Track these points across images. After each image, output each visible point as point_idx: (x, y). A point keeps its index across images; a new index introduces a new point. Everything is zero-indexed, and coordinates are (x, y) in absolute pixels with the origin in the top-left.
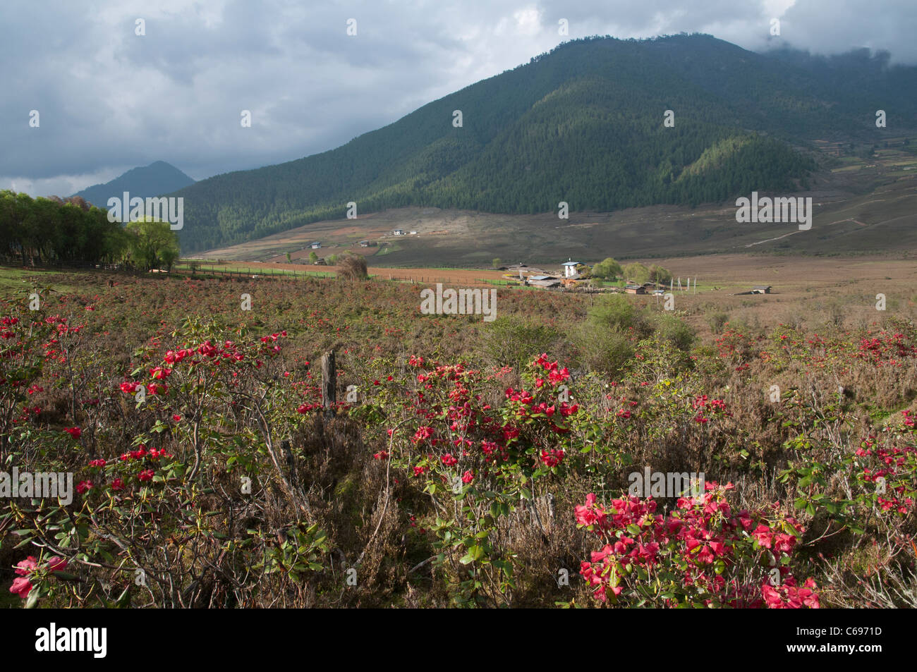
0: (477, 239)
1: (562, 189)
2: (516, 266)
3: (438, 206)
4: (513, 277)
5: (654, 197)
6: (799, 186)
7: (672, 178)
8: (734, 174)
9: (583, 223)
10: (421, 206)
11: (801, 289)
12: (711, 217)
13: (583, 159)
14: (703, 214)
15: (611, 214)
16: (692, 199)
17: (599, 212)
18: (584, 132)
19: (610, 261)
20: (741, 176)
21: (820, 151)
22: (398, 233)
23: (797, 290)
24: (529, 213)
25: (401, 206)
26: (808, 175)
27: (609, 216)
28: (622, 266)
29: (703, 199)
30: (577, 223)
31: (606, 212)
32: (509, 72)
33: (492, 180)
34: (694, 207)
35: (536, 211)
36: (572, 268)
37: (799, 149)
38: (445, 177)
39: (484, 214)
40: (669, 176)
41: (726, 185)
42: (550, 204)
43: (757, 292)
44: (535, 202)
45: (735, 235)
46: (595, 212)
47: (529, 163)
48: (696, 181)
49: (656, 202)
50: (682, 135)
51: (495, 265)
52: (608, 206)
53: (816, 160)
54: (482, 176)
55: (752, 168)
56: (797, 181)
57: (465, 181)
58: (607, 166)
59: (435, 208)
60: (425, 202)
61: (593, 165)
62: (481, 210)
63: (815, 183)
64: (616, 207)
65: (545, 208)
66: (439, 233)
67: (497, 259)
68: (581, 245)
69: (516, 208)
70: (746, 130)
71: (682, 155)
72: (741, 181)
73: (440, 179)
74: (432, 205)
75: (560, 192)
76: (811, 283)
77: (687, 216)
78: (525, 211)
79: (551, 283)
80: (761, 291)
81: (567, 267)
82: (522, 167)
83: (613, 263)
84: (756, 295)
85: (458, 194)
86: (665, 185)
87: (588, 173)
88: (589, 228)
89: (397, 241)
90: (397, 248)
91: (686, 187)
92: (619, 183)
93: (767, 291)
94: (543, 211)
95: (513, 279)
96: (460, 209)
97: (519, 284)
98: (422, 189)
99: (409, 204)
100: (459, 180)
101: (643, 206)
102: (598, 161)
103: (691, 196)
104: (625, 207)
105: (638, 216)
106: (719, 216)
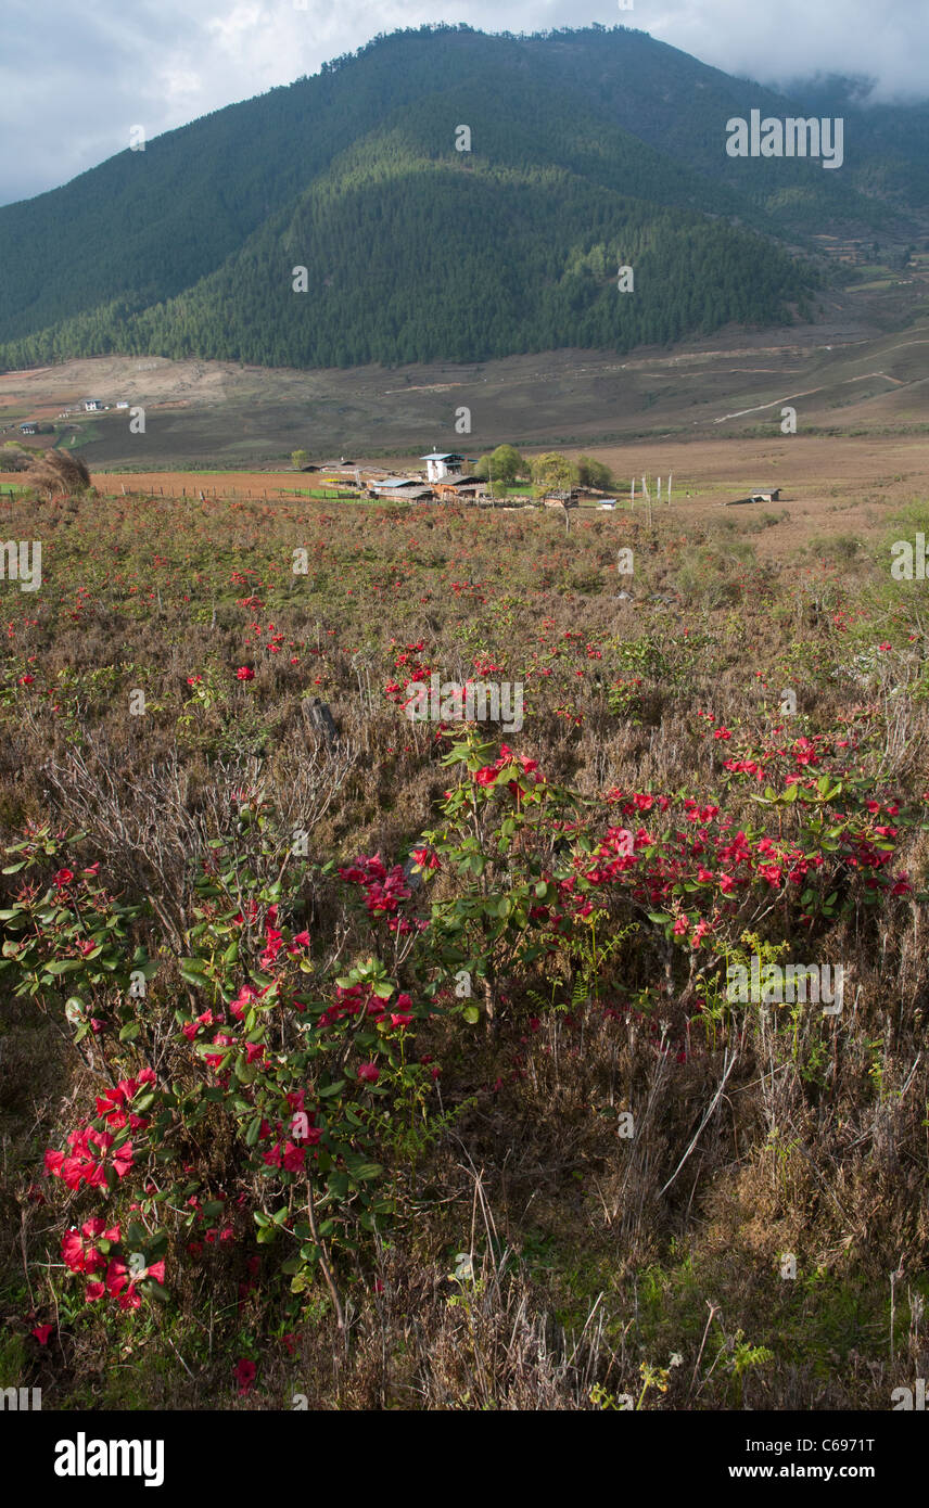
0: (244, 415)
1: (393, 320)
2: (333, 463)
3: (165, 355)
4: (341, 483)
5: (555, 335)
6: (796, 316)
7: (586, 300)
8: (690, 294)
9: (433, 384)
10: (131, 355)
11: (823, 493)
12: (654, 371)
13: (429, 264)
14: (639, 365)
15: (482, 366)
16: (622, 337)
17: (461, 363)
18: (429, 214)
19: (507, 450)
20: (702, 298)
21: (826, 254)
22: (93, 407)
23: (816, 494)
24: (336, 366)
25: (93, 355)
26: (811, 297)
27: (479, 370)
28: (528, 459)
29: (640, 339)
30: (422, 383)
31: (472, 362)
32: (282, 89)
33: (263, 305)
34: (625, 352)
35: (348, 362)
36: (440, 465)
37: (793, 250)
38: (173, 298)
39: (253, 368)
40: (581, 297)
41: (679, 314)
42: (372, 348)
43: (759, 500)
44: (344, 346)
45: (695, 403)
46: (454, 363)
47: (331, 272)
48: (628, 307)
49: (559, 344)
50: (601, 221)
51: (295, 462)
52: (477, 352)
53: (821, 269)
54: (245, 297)
55: (721, 284)
56: (792, 307)
57: (213, 305)
58: (473, 277)
59: (161, 359)
60: (139, 348)
61: (447, 275)
62: (247, 362)
63: (821, 311)
64: (488, 353)
65: (364, 356)
66: (171, 405)
67: (300, 452)
68: (433, 423)
69: (310, 357)
70: (707, 215)
71: (602, 259)
72: (703, 306)
73: (164, 303)
74: (154, 353)
75: (390, 326)
76: (834, 482)
77: (613, 369)
78: (327, 363)
79: (416, 492)
80: (765, 498)
81: (430, 463)
82: (318, 279)
83: (513, 454)
84: (759, 504)
85: (201, 331)
86: (574, 313)
87: (439, 291)
88: (445, 393)
89: (92, 422)
90: (94, 435)
91: (611, 317)
92: (494, 310)
93: (775, 497)
94: (360, 362)
95: (342, 487)
96: (208, 360)
97: (358, 497)
98: (130, 320)
99: (107, 351)
100: (200, 305)
101: (538, 351)
102: (455, 269)
103: (618, 333)
104: (507, 353)
105: (528, 370)
106: (668, 368)
